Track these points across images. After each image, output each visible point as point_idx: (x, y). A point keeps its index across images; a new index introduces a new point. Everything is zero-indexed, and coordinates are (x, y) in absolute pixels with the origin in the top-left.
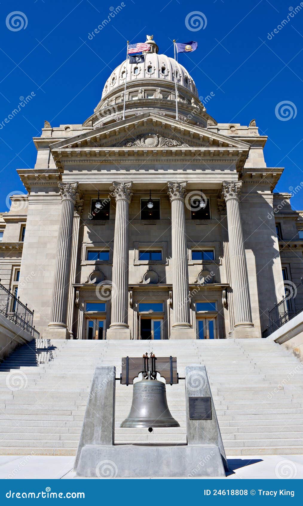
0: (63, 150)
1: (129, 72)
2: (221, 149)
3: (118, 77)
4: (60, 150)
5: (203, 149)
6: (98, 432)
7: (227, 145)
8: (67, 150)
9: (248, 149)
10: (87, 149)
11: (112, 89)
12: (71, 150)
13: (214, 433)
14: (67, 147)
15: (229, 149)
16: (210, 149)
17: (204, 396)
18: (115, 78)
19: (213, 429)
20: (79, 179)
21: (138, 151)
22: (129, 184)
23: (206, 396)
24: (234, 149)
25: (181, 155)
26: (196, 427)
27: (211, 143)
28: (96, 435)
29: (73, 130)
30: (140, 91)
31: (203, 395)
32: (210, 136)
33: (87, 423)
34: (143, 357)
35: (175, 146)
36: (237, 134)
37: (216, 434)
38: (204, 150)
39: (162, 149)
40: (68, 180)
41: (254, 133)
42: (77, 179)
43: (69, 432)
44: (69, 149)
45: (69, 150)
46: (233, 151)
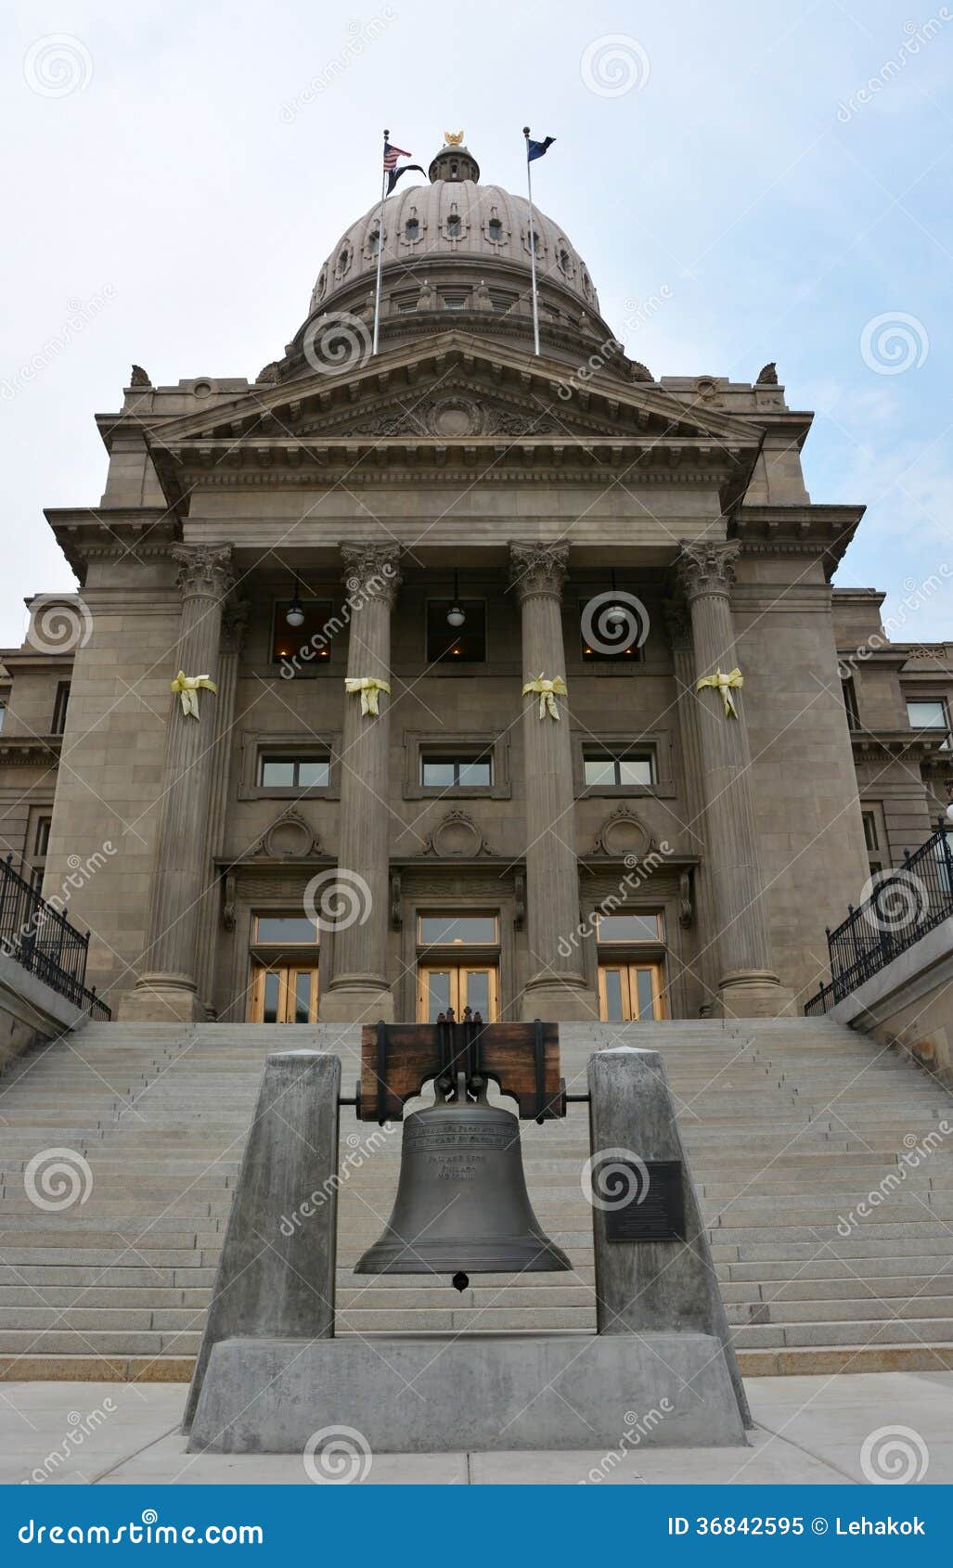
0: (187, 445)
1: (392, 234)
2: (677, 444)
3: (356, 251)
4: (179, 445)
5: (618, 443)
6: (275, 1291)
7: (692, 432)
8: (198, 445)
9: (755, 445)
10: (261, 443)
11: (339, 285)
12: (211, 445)
13: (698, 1290)
14: (199, 436)
15: (698, 444)
16: (640, 444)
17: (659, 1160)
18: (349, 254)
19: (692, 1277)
20: (236, 534)
21: (419, 448)
22: (390, 549)
23: (666, 1159)
24: (715, 443)
25: (552, 462)
26: (631, 1269)
27: (643, 424)
28: (266, 1301)
29: (219, 394)
30: (424, 289)
31: (655, 1155)
32: (640, 405)
33: (235, 1256)
34: (439, 1024)
35: (532, 434)
36: (722, 406)
37: (703, 1295)
38: (624, 447)
39: (491, 443)
40: (201, 538)
41: (771, 403)
42: (229, 533)
43: (185, 1304)
44: (207, 442)
45: (205, 446)
46: (712, 448)
